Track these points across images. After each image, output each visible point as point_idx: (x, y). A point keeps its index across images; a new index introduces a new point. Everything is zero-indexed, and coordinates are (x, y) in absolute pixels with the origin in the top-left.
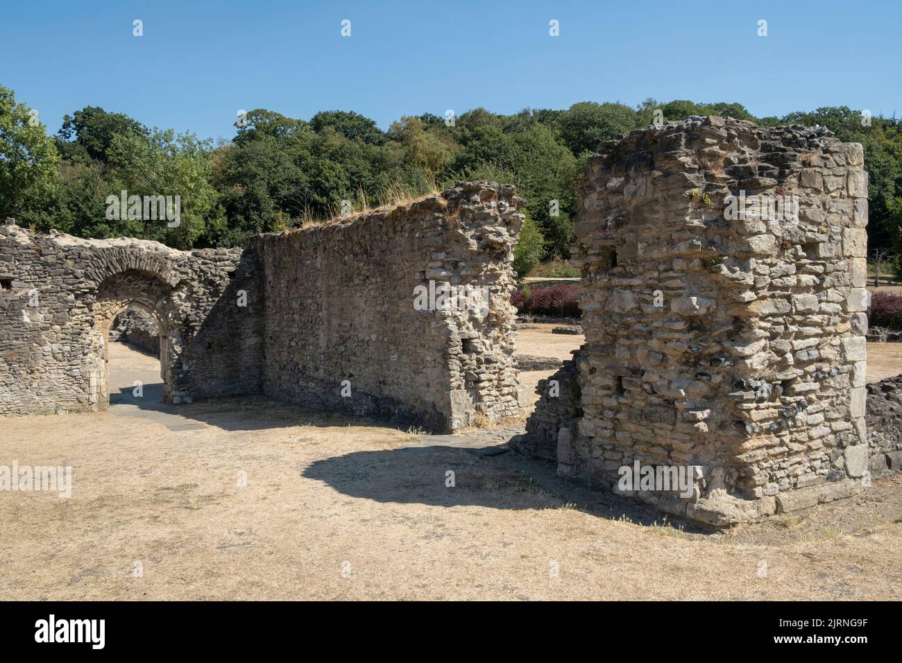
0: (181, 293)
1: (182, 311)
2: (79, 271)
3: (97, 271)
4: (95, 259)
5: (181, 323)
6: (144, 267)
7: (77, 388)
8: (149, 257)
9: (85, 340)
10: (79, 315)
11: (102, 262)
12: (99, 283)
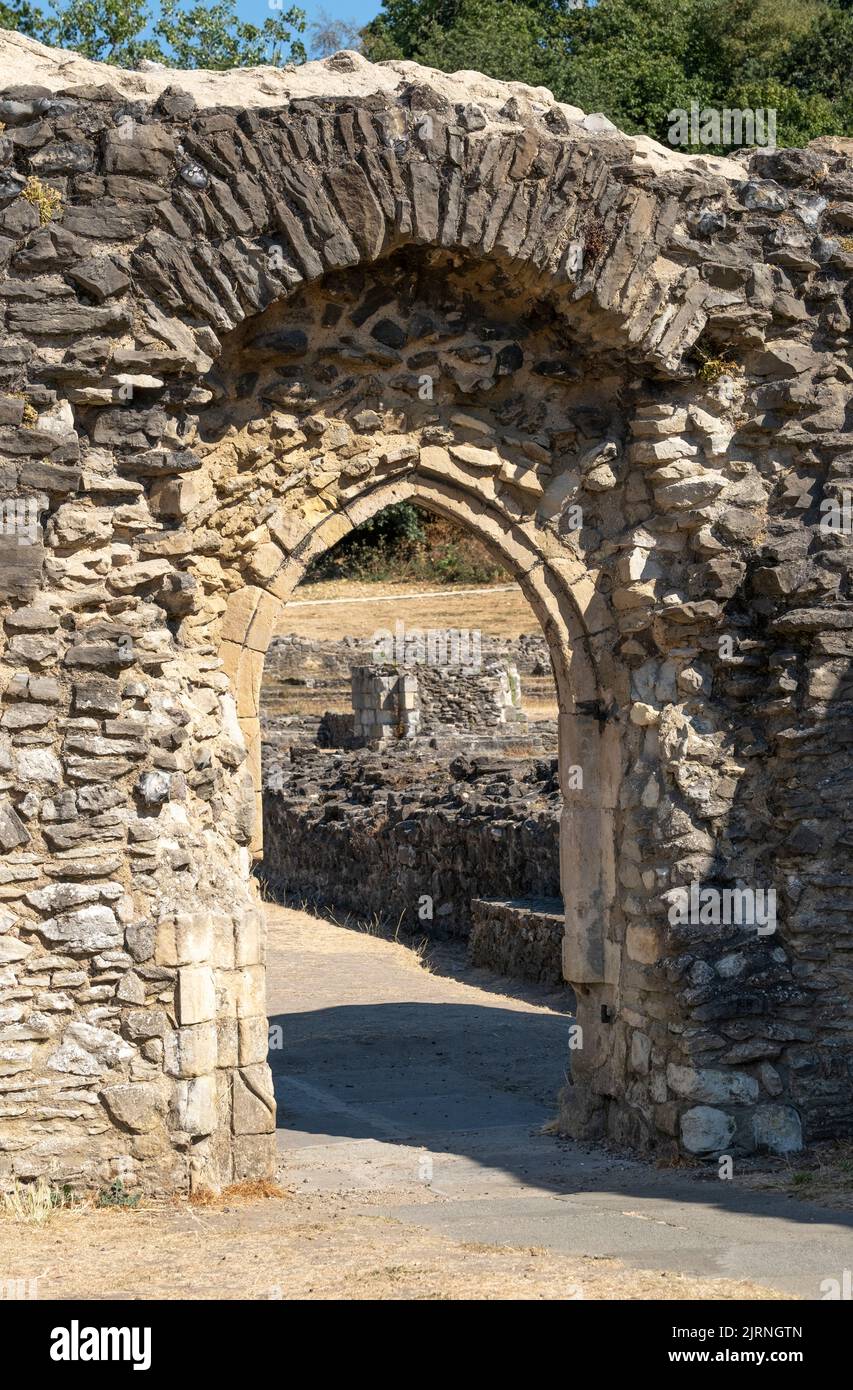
0: (705, 420)
1: (720, 531)
2: (103, 251)
3: (208, 254)
4: (196, 174)
5: (712, 609)
6: (492, 232)
7: (99, 1036)
8: (524, 165)
9: (146, 708)
10: (101, 544)
11: (240, 200)
12: (221, 333)
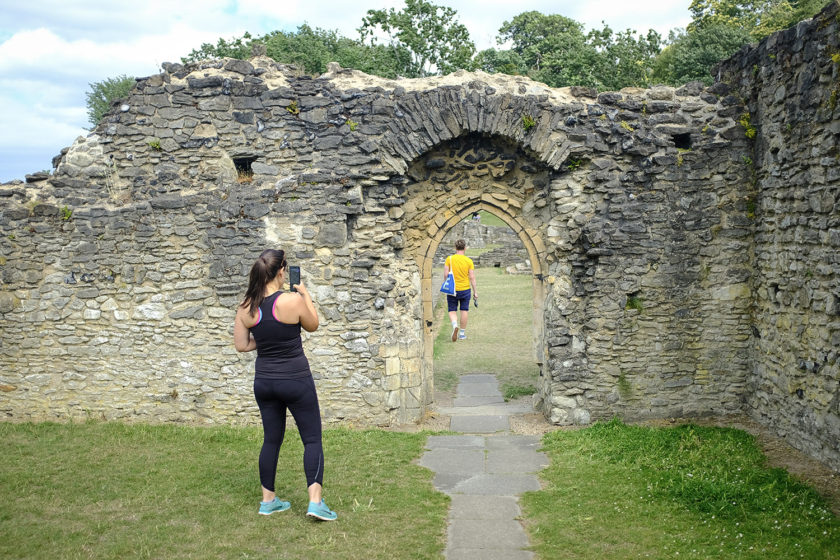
1: (575, 222)
2: (371, 139)
3: (403, 138)
4: (400, 114)
5: (571, 247)
7: (362, 377)
8: (505, 105)
9: (380, 279)
10: (372, 228)
11: (413, 120)
12: (407, 162)
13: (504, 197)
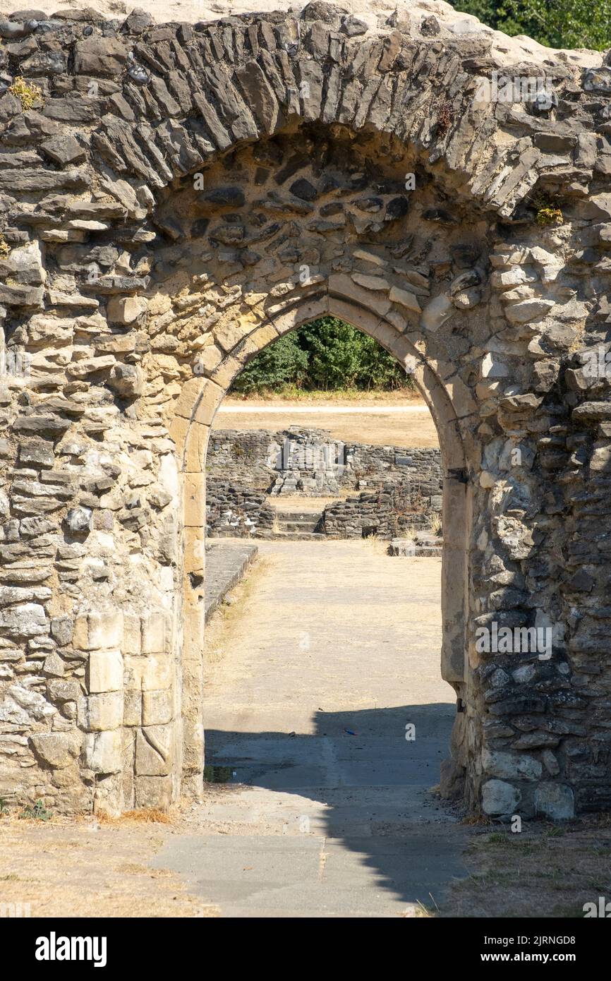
0: (540, 253)
1: (546, 342)
2: (70, 131)
3: (146, 132)
4: (140, 73)
5: (533, 401)
6: (363, 112)
7: (30, 696)
8: (389, 60)
9: (81, 463)
10: (63, 343)
11: (172, 92)
12: (155, 190)
13: (379, 284)
